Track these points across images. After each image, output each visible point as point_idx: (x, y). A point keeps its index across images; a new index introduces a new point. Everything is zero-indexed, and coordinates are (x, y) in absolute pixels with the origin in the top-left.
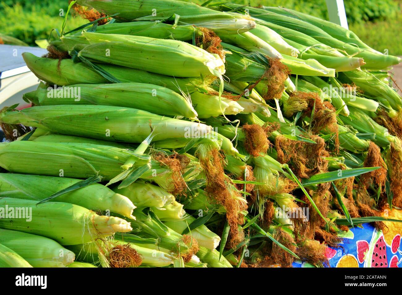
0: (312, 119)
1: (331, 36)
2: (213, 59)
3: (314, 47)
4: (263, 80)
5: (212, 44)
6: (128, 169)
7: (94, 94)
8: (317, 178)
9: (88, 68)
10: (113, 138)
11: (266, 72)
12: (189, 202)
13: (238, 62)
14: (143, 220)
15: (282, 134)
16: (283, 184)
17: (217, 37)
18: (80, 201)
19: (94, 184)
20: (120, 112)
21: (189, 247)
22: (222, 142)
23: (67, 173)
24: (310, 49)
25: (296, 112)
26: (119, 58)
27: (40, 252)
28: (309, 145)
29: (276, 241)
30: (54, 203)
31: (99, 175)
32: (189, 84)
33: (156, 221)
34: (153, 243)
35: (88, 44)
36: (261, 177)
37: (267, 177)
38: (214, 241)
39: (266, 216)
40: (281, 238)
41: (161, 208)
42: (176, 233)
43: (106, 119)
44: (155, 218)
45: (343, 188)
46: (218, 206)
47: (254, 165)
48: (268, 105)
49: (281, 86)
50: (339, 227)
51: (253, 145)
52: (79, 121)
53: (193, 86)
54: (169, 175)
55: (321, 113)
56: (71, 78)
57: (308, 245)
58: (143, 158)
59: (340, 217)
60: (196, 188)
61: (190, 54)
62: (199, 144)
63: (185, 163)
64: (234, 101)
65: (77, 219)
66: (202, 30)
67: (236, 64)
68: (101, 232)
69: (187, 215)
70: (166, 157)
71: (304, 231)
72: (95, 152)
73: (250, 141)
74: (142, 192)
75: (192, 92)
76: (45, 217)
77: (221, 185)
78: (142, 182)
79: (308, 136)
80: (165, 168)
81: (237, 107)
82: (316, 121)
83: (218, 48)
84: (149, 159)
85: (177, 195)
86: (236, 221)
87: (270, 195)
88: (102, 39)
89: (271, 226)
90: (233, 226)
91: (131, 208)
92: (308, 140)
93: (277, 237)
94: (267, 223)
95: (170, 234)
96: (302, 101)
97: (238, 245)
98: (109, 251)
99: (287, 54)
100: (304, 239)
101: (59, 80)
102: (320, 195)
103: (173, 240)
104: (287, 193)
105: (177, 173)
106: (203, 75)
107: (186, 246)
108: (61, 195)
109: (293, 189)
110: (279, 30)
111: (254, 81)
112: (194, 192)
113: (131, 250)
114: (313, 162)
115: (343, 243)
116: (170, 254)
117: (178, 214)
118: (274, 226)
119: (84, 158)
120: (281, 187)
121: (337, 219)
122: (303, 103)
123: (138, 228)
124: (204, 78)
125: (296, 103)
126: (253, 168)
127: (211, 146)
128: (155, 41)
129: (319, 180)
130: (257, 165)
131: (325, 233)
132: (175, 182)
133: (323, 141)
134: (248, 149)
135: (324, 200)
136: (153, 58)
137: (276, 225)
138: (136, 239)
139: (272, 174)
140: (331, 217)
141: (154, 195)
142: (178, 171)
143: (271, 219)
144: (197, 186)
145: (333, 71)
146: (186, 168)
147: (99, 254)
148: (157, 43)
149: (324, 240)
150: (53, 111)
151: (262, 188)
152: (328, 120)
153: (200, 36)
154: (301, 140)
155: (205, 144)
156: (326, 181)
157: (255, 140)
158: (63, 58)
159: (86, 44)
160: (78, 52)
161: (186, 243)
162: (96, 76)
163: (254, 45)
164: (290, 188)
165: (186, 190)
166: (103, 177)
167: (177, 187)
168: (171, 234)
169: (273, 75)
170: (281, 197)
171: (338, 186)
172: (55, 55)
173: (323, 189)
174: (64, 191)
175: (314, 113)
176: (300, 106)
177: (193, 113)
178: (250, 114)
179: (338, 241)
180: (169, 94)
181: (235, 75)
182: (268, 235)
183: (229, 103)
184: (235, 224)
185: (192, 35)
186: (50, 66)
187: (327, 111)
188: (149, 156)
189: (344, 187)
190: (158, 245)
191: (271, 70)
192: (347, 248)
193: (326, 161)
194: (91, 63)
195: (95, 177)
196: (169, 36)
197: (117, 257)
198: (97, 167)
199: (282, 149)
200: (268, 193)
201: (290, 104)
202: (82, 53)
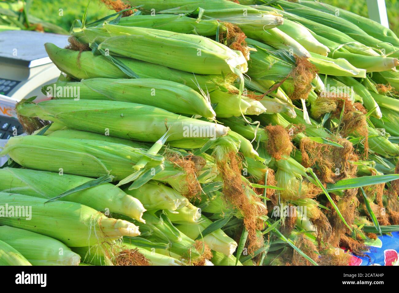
0: (341, 121)
1: (367, 33)
2: (235, 57)
3: (348, 45)
4: (288, 79)
5: (235, 40)
6: (139, 170)
7: (112, 89)
8: (343, 183)
9: (108, 62)
10: (128, 136)
11: (292, 71)
12: (206, 205)
13: (263, 60)
14: (154, 223)
15: (308, 136)
16: (307, 189)
17: (241, 32)
18: (90, 201)
19: (105, 184)
20: (135, 109)
21: (200, 254)
22: (240, 144)
23: (79, 171)
24: (343, 47)
25: (324, 113)
26: (139, 52)
27: (45, 254)
28: (336, 149)
29: (297, 249)
30: (63, 202)
31: (110, 175)
32: (209, 82)
33: (168, 225)
34: (164, 248)
35: (109, 37)
36: (283, 180)
37: (290, 181)
38: (230, 247)
39: (288, 221)
40: (303, 245)
41: (174, 211)
42: (189, 238)
43: (121, 116)
44: (168, 221)
45: (372, 194)
46: (236, 211)
47: (276, 168)
48: (294, 106)
49: (307, 86)
50: (367, 234)
51: (275, 148)
52: (94, 117)
53: (214, 84)
54: (183, 178)
55: (350, 115)
56: (90, 71)
57: (332, 253)
58: (156, 159)
59: (368, 223)
60: (213, 190)
61: (212, 50)
62: (217, 146)
63: (201, 165)
64: (257, 101)
65: (84, 221)
66: (226, 25)
67: (261, 62)
68: (107, 235)
69: (202, 219)
70: (181, 157)
71: (327, 238)
72: (107, 151)
73: (272, 143)
74: (155, 194)
75: (211, 90)
76: (52, 216)
77: (238, 189)
78: (154, 184)
79: (336, 139)
80: (179, 170)
81: (259, 107)
82: (344, 124)
83: (242, 44)
84: (162, 160)
85: (191, 198)
86: (254, 227)
87: (292, 200)
88: (122, 32)
89: (293, 232)
90: (251, 232)
91: (141, 211)
92: (334, 143)
93: (298, 244)
94: (289, 229)
95: (182, 239)
96: (330, 102)
97: (257, 251)
98: (115, 255)
99: (317, 53)
100: (328, 247)
101: (78, 73)
102: (346, 201)
103: (185, 245)
104: (311, 198)
105: (191, 175)
106: (224, 72)
107: (198, 252)
108: (70, 194)
109: (317, 195)
110: (312, 26)
111: (279, 80)
112: (212, 194)
113: (139, 255)
114: (340, 167)
115: (370, 252)
116: (180, 260)
117: (193, 218)
118: (296, 232)
119: (96, 156)
120: (304, 192)
121: (366, 226)
122: (332, 104)
123: (149, 231)
124: (225, 76)
125: (324, 104)
126: (275, 172)
127: (228, 148)
128: (176, 35)
129: (345, 186)
130: (280, 168)
131: (352, 240)
132: (189, 185)
133: (351, 145)
134: (270, 151)
135: (351, 206)
136: (174, 53)
137: (298, 231)
138: (146, 243)
139: (295, 178)
140: (358, 224)
141: (167, 198)
142: (193, 174)
143: (293, 225)
144: (214, 189)
145: (364, 71)
146: (202, 170)
147: (105, 258)
148: (178, 38)
149: (349, 248)
150: (69, 105)
151: (284, 193)
152: (357, 123)
153: (224, 31)
154: (327, 143)
155: (222, 146)
156: (353, 187)
157: (277, 142)
158: (84, 51)
159: (107, 36)
160: (99, 45)
161: (198, 250)
162: (115, 70)
163: (281, 42)
164: (314, 193)
165: (201, 194)
166: (115, 176)
167: (191, 190)
168: (184, 239)
169: (299, 74)
170: (304, 202)
171: (367, 191)
172: (76, 46)
173: (349, 195)
174: (73, 190)
175: (343, 115)
176: (328, 107)
177: (210, 113)
178: (275, 114)
179: (365, 250)
180: (188, 92)
181: (259, 73)
182: (289, 241)
183: (251, 103)
184: (253, 230)
185: (216, 30)
186: (70, 58)
187: (357, 113)
188: (162, 157)
189: (374, 192)
190: (169, 250)
191: (297, 69)
192: (374, 257)
193: (354, 166)
194: (111, 56)
195: (106, 177)
196: (192, 31)
197: (124, 262)
198: (109, 167)
199: (307, 152)
200: (291, 197)
201: (318, 105)
202: (103, 45)
